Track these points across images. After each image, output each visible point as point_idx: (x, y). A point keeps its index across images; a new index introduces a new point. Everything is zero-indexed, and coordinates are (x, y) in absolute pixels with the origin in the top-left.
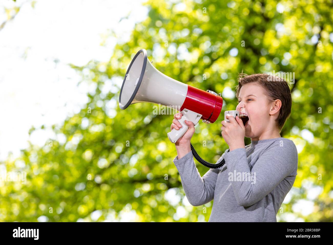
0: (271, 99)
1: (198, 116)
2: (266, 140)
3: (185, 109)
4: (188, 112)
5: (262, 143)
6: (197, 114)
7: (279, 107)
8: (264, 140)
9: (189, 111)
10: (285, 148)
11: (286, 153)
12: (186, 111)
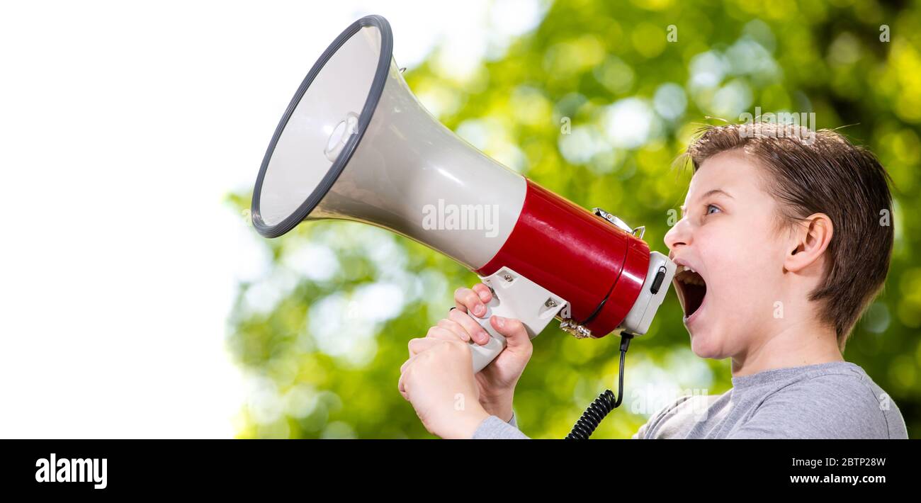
0: (793, 210)
1: (549, 303)
2: (774, 373)
3: (504, 268)
4: (514, 282)
5: (761, 382)
6: (547, 294)
7: (823, 243)
8: (769, 373)
9: (519, 279)
10: (830, 398)
11: (834, 416)
12: (509, 279)
